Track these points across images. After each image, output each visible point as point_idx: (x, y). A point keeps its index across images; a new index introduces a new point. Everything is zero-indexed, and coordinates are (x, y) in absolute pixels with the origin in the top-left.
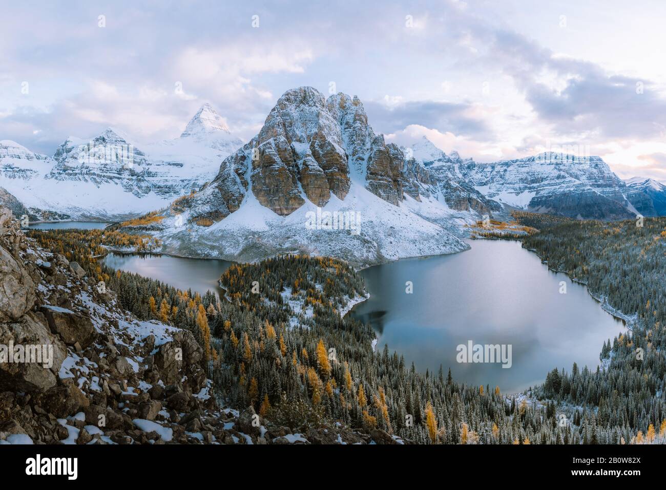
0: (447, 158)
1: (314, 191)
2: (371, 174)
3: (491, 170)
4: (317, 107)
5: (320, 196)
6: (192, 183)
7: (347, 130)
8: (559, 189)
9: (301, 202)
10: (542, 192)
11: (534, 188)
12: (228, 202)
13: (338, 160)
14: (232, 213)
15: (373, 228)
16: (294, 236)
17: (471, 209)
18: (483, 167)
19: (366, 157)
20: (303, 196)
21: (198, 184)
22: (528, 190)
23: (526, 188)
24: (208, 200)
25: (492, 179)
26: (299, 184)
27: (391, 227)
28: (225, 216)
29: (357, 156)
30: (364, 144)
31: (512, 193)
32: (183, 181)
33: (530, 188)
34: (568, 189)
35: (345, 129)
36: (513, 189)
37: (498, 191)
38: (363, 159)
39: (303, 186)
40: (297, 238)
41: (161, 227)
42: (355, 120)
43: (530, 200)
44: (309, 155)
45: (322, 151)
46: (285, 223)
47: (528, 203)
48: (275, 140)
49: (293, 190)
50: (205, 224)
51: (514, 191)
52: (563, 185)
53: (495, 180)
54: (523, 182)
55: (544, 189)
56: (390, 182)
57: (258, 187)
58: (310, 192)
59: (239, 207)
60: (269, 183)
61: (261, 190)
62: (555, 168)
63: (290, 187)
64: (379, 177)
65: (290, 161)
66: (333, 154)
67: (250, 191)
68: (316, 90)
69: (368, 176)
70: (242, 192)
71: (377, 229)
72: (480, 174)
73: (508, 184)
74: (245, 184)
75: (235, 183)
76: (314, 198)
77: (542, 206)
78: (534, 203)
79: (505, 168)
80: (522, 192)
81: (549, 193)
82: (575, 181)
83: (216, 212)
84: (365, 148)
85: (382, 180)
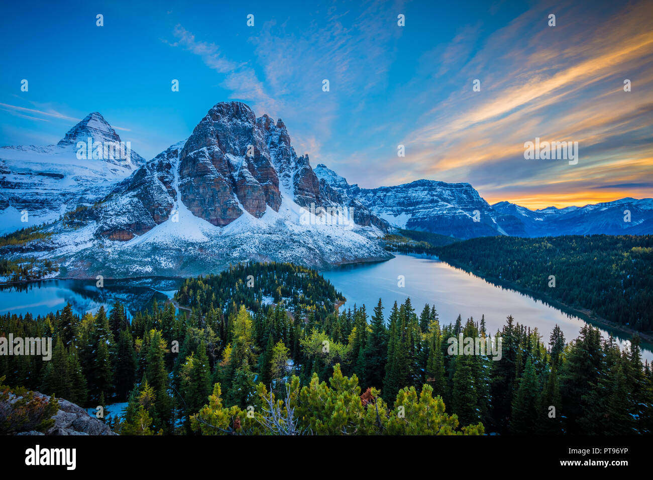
0: (338, 183)
1: (251, 202)
2: (299, 189)
3: (372, 195)
4: (249, 123)
5: (257, 207)
6: (78, 197)
7: (272, 149)
8: (432, 211)
9: (239, 212)
10: (418, 215)
11: (410, 210)
12: (154, 213)
13: (272, 174)
14: (158, 224)
15: (312, 237)
16: (242, 245)
17: (372, 225)
18: (366, 192)
19: (292, 174)
20: (241, 206)
21: (87, 198)
22: (405, 213)
23: (403, 210)
24: (124, 210)
25: (374, 202)
26: (235, 196)
27: (328, 236)
28: (150, 228)
29: (284, 173)
30: (289, 163)
31: (391, 215)
32: (64, 195)
33: (406, 211)
34: (441, 212)
35: (271, 148)
36: (392, 211)
37: (379, 213)
38: (289, 177)
39: (238, 197)
40: (244, 247)
41: (51, 246)
42: (280, 141)
43: (407, 220)
44: (245, 167)
45: (256, 165)
46: (224, 233)
47: (405, 224)
48: (208, 149)
49: (230, 200)
50: (122, 238)
51: (392, 213)
52: (436, 208)
53: (376, 203)
54: (400, 206)
55: (419, 212)
56: (314, 197)
57: (191, 197)
58: (247, 204)
59: (168, 217)
60: (203, 192)
61: (194, 200)
62: (428, 194)
63: (228, 198)
64: (306, 193)
65: (226, 171)
66: (268, 168)
67: (179, 201)
68: (248, 107)
69: (296, 192)
70: (170, 202)
71: (316, 238)
72: (364, 198)
73: (388, 207)
74: (173, 193)
75: (162, 192)
76: (251, 208)
77: (418, 226)
78: (409, 224)
79: (385, 193)
80: (399, 214)
81: (424, 215)
82: (447, 205)
83: (137, 223)
84: (290, 166)
85: (308, 195)
